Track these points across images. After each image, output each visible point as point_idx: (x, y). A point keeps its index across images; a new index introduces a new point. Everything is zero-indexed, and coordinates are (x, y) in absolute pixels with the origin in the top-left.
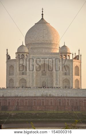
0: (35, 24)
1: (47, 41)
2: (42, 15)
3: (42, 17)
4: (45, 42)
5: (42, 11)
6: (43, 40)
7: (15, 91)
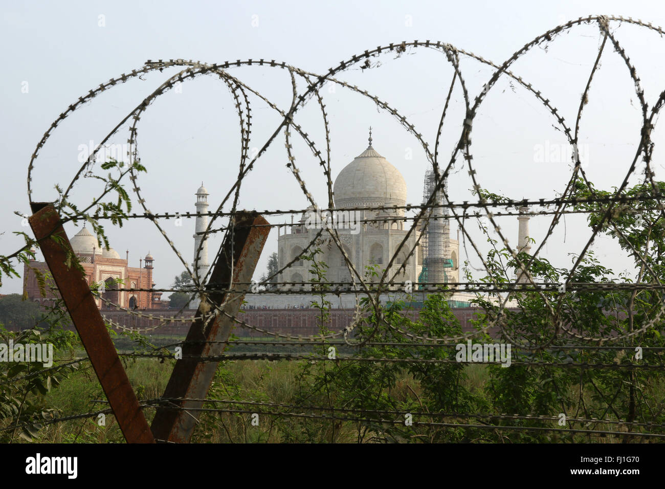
0: (355, 158)
1: (360, 193)
2: (370, 140)
3: (370, 144)
4: (358, 196)
5: (370, 133)
6: (353, 193)
7: (254, 299)
